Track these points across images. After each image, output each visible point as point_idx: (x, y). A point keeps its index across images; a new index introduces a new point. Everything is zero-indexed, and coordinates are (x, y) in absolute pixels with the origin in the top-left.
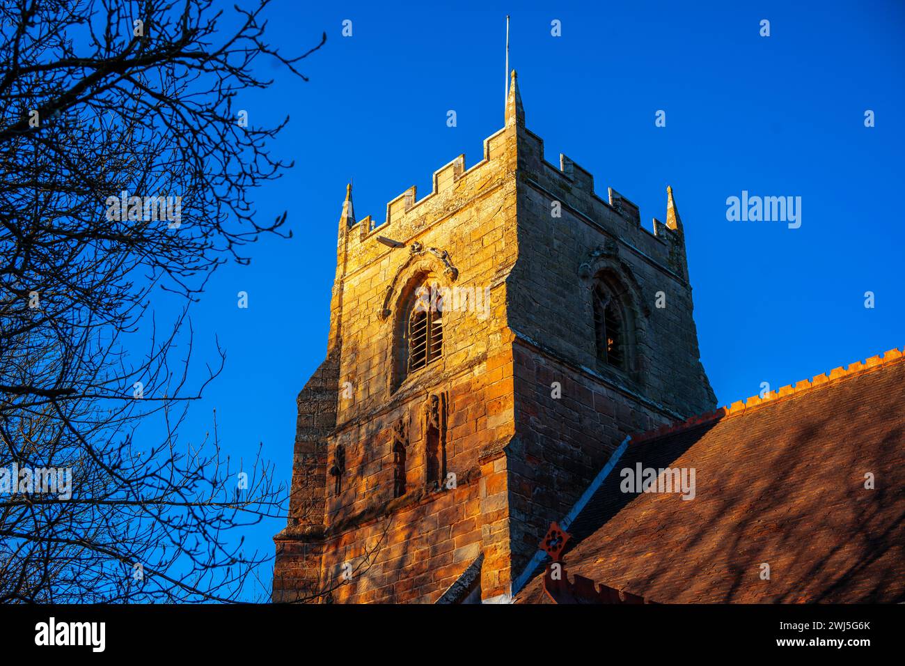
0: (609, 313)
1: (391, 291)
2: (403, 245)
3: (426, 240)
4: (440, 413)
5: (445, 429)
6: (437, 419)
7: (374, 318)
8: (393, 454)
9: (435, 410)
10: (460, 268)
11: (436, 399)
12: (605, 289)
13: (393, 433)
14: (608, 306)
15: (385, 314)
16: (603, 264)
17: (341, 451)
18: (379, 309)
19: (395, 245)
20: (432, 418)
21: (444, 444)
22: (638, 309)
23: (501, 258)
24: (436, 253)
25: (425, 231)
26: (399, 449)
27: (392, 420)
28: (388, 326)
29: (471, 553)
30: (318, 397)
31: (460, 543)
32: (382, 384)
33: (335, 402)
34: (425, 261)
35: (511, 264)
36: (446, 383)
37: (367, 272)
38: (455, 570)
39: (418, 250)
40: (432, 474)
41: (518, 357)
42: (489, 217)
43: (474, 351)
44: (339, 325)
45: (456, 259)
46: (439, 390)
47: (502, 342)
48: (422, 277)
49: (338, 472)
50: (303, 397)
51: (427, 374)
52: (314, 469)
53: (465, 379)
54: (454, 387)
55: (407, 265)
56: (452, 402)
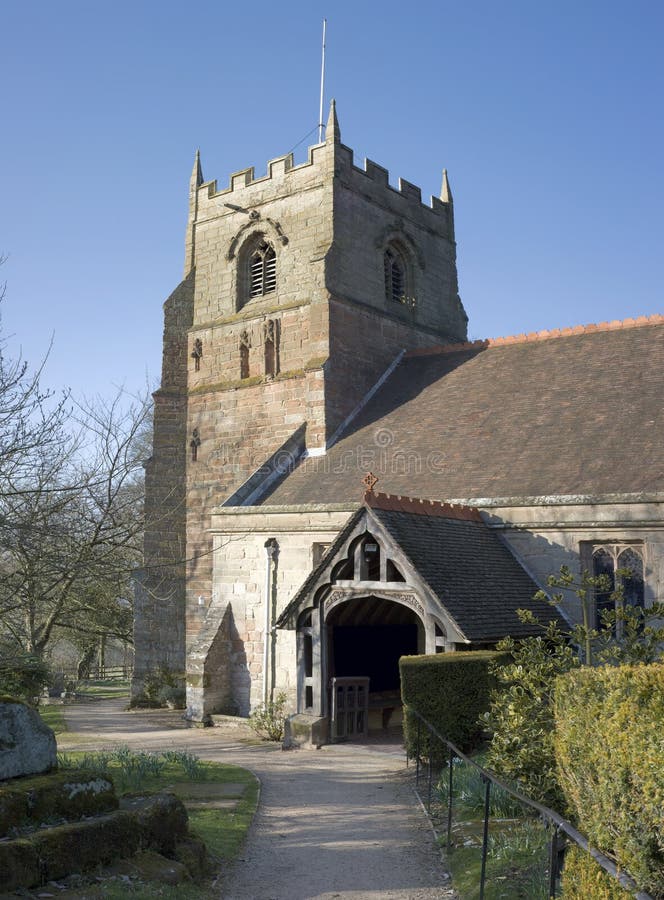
0: (395, 267)
1: (235, 242)
2: (244, 211)
3: (264, 211)
4: (275, 332)
5: (278, 342)
6: (272, 335)
7: (222, 257)
8: (239, 351)
9: (271, 330)
11: (271, 322)
13: (239, 339)
15: (231, 257)
17: (198, 343)
19: (238, 209)
20: (268, 335)
21: (278, 351)
22: (415, 263)
23: (322, 237)
24: (271, 223)
25: (260, 205)
26: (244, 349)
27: (238, 329)
28: (233, 265)
29: (297, 419)
30: (179, 305)
31: (290, 412)
32: (229, 304)
33: (191, 311)
34: (262, 226)
35: (328, 244)
36: (279, 313)
37: (215, 223)
38: (286, 427)
39: (256, 217)
40: (269, 369)
41: (332, 309)
42: (312, 206)
43: (300, 296)
44: (193, 256)
45: (286, 230)
46: (274, 317)
47: (321, 297)
48: (259, 235)
49: (197, 356)
50: (168, 305)
51: (264, 303)
52: (176, 352)
53: (293, 313)
54: (285, 317)
55: (248, 226)
56: (283, 326)
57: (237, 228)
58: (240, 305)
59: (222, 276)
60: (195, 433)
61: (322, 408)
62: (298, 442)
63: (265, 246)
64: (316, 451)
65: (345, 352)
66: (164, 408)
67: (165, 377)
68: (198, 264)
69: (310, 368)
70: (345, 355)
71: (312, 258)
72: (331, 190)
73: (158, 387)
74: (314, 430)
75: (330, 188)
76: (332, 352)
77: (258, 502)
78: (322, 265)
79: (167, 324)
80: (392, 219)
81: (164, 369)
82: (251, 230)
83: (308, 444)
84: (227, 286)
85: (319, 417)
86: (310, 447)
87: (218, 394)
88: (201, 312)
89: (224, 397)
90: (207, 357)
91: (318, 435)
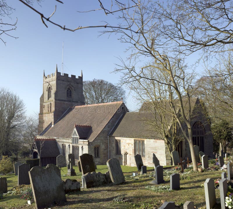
0: (70, 91)
1: (47, 88)
3: (50, 83)
5: (51, 107)
12: (70, 88)
13: (48, 105)
15: (47, 91)
16: (69, 86)
17: (44, 105)
20: (50, 105)
22: (73, 90)
23: (55, 89)
26: (48, 107)
27: (47, 103)
28: (47, 92)
30: (42, 98)
32: (47, 99)
33: (44, 99)
34: (50, 86)
35: (55, 91)
37: (46, 84)
39: (49, 84)
40: (50, 111)
41: (55, 102)
45: (52, 87)
46: (51, 102)
47: (54, 100)
48: (50, 87)
49: (44, 107)
50: (40, 99)
51: (50, 99)
52: (42, 107)
54: (52, 102)
55: (48, 86)
56: (52, 104)
57: (48, 85)
58: (48, 99)
59: (47, 94)
60: (44, 120)
61: (53, 119)
62: (51, 124)
64: (53, 126)
66: (40, 116)
68: (44, 91)
69: (52, 113)
73: (39, 113)
75: (56, 81)
76: (55, 110)
77: (42, 135)
78: (54, 95)
79: (40, 102)
80: (69, 83)
81: (40, 110)
82: (49, 87)
84: (47, 96)
88: (44, 100)
89: (47, 115)
90: (45, 108)
91: (53, 123)
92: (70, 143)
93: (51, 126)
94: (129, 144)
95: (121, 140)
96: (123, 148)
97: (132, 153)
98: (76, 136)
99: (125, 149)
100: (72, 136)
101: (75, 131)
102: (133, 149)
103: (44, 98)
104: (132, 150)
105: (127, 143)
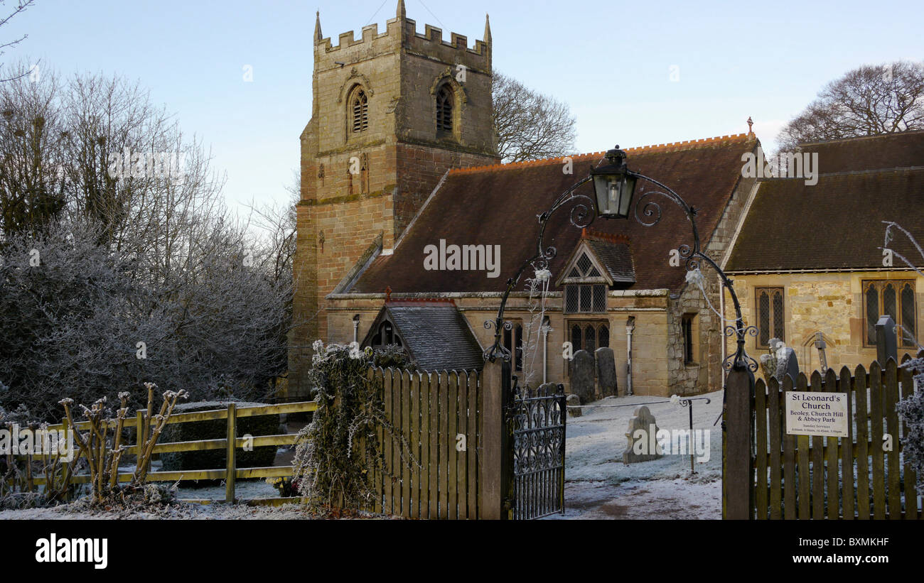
0: (446, 103)
1: (342, 88)
2: (347, 66)
3: (360, 67)
4: (367, 162)
5: (368, 170)
6: (365, 164)
7: (335, 101)
8: (346, 174)
9: (364, 161)
10: (376, 91)
11: (364, 155)
13: (346, 165)
14: (446, 100)
15: (340, 101)
17: (322, 166)
18: (337, 99)
19: (343, 66)
20: (363, 165)
21: (369, 176)
22: (459, 100)
23: (393, 93)
24: (364, 79)
25: (358, 62)
26: (350, 173)
27: (344, 157)
28: (342, 108)
29: (379, 226)
30: (310, 137)
31: (375, 221)
32: (340, 139)
33: (317, 140)
34: (359, 81)
35: (397, 100)
36: (369, 148)
37: (330, 73)
38: (373, 232)
39: (354, 74)
40: (363, 188)
41: (398, 149)
42: (388, 68)
43: (380, 136)
44: (317, 98)
45: (373, 84)
46: (367, 150)
47: (391, 141)
48: (356, 85)
49: (322, 176)
50: (303, 137)
51: (361, 138)
52: (309, 173)
53: (376, 149)
54: (372, 152)
55: (350, 79)
56: (371, 158)
57: (344, 78)
58: (347, 138)
59: (336, 115)
60: (322, 232)
61: (392, 221)
62: (379, 244)
63: (362, 94)
64: (388, 252)
65: (407, 180)
66: (302, 215)
67: (303, 192)
68: (321, 104)
70: (408, 181)
71: (388, 110)
72: (399, 58)
73: (298, 199)
74: (388, 236)
75: (398, 56)
76: (398, 181)
78: (392, 116)
79: (302, 153)
82: (352, 82)
83: (384, 246)
84: (339, 124)
85: (389, 227)
86: (385, 248)
87: (335, 205)
88: (322, 143)
89: (339, 208)
90: (327, 178)
91: (389, 240)
92: (555, 310)
93: (381, 252)
94: (830, 301)
95: (787, 289)
96: (796, 317)
97: (849, 337)
98: (589, 280)
99: (806, 321)
100: (567, 280)
101: (584, 256)
102: (852, 320)
103: (318, 133)
104: (846, 321)
105: (820, 298)
